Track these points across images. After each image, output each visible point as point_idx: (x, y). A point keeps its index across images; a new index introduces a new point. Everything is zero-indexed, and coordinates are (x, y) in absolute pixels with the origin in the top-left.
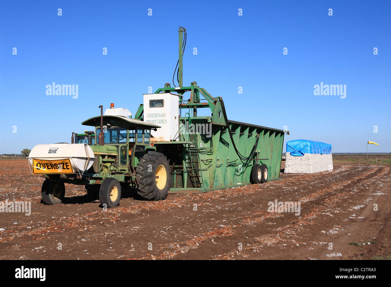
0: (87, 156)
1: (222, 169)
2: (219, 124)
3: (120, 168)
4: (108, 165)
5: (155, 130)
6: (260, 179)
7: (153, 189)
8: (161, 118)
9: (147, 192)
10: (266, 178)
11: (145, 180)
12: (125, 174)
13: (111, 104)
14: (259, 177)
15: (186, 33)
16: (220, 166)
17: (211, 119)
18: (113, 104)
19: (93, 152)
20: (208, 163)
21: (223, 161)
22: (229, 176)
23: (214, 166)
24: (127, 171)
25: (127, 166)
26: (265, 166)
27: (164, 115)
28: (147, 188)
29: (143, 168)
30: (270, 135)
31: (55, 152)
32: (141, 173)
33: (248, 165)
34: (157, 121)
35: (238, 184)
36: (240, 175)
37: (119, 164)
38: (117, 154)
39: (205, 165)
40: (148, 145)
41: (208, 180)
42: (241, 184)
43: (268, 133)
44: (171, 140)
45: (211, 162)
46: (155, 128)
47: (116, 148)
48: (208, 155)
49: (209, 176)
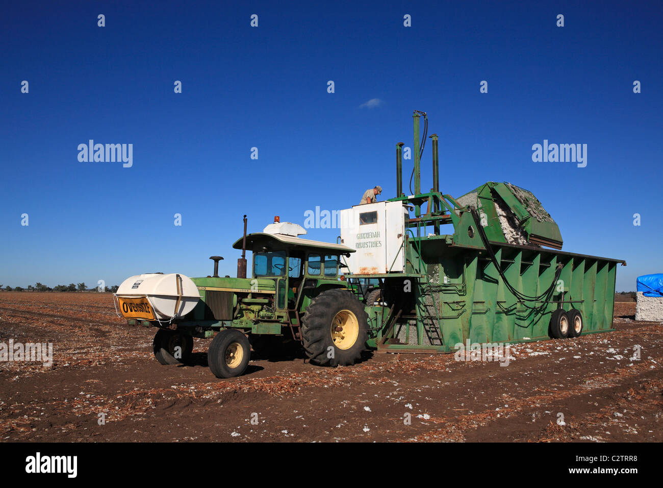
0: (178, 293)
1: (488, 317)
2: (470, 247)
3: (277, 314)
4: (256, 308)
5: (348, 256)
6: (566, 332)
7: (324, 348)
8: (373, 240)
9: (315, 353)
10: (578, 330)
11: (310, 333)
12: (282, 323)
13: (276, 217)
14: (565, 329)
15: (427, 120)
16: (487, 311)
17: (451, 239)
18: (278, 217)
19: (196, 288)
20: (459, 308)
21: (490, 304)
22: (507, 326)
23: (469, 311)
24: (284, 320)
25: (285, 311)
26: (575, 313)
27: (377, 235)
28: (314, 346)
29: (309, 315)
30: (587, 268)
31: (138, 286)
32: (306, 321)
33: (545, 312)
34: (368, 244)
35: (524, 338)
36: (529, 325)
37: (277, 307)
38: (274, 292)
39: (453, 310)
40: (333, 279)
41: (458, 334)
42: (529, 339)
43: (583, 265)
44: (387, 272)
45: (463, 306)
46: (347, 253)
47: (272, 283)
48: (460, 295)
49: (461, 327)
